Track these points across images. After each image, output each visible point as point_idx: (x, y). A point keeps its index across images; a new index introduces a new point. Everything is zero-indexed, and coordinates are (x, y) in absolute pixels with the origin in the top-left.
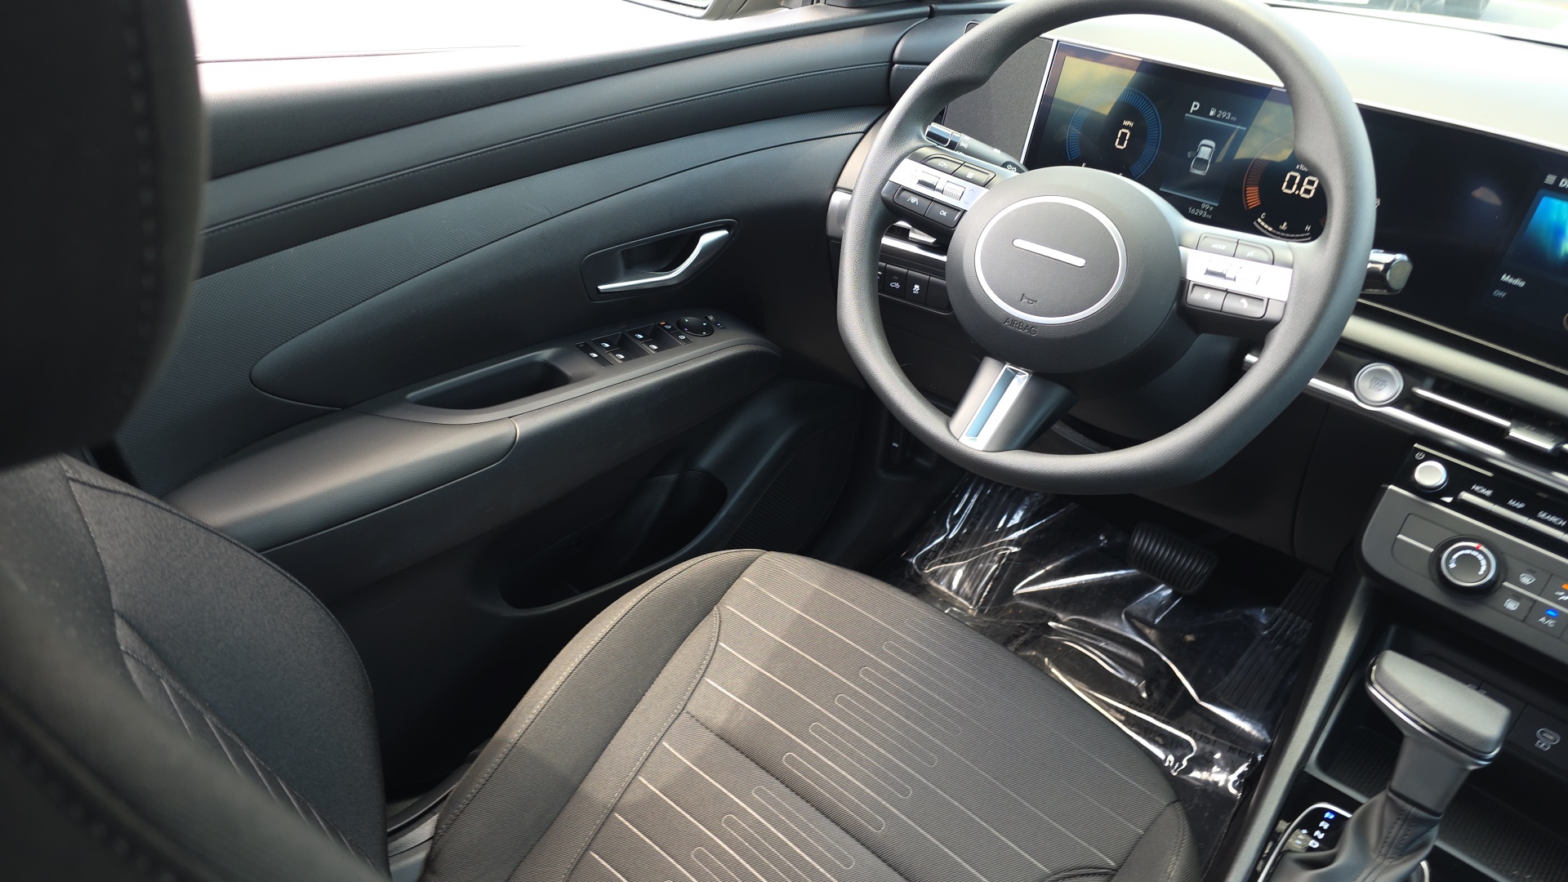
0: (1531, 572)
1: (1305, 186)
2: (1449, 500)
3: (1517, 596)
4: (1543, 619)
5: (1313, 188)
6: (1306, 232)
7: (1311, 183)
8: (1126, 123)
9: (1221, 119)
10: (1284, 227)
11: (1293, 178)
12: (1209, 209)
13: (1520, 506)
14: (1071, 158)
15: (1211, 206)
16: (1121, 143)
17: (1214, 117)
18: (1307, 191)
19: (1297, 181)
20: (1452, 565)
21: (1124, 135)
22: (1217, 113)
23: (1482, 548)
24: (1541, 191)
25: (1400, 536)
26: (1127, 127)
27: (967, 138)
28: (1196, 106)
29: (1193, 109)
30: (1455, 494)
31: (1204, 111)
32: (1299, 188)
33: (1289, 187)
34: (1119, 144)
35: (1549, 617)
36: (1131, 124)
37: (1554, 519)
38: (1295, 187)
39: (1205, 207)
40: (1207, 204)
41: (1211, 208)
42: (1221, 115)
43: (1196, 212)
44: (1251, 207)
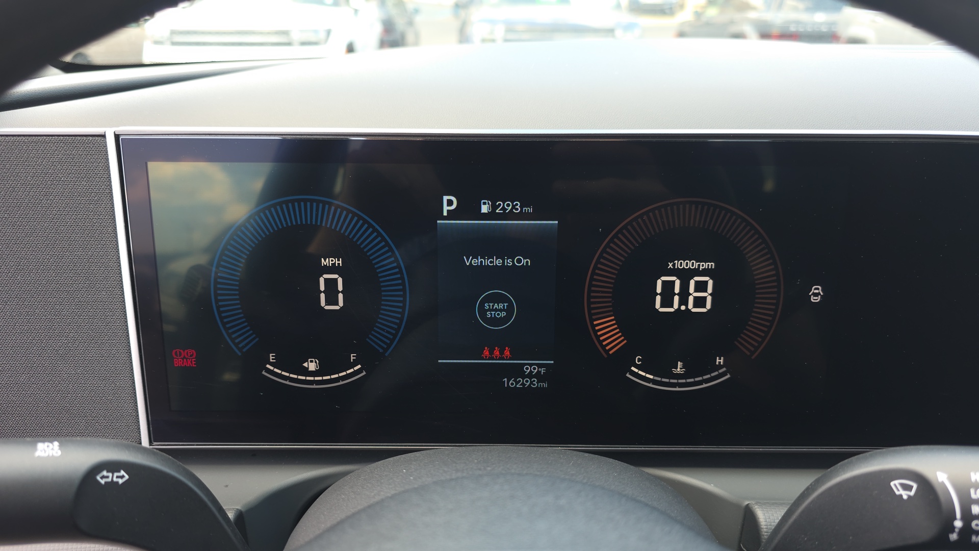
1: (694, 293)
5: (708, 295)
6: (720, 367)
7: (701, 287)
8: (327, 262)
9: (505, 216)
10: (679, 368)
11: (669, 286)
12: (539, 372)
14: (240, 349)
15: (539, 366)
16: (332, 300)
17: (491, 216)
18: (700, 302)
19: (677, 288)
21: (331, 284)
22: (494, 207)
26: (332, 269)
28: (450, 203)
29: (446, 208)
31: (468, 209)
32: (684, 301)
33: (667, 302)
34: (327, 303)
36: (339, 262)
38: (676, 299)
39: (531, 372)
40: (531, 365)
41: (543, 370)
42: (503, 208)
43: (517, 383)
44: (611, 352)
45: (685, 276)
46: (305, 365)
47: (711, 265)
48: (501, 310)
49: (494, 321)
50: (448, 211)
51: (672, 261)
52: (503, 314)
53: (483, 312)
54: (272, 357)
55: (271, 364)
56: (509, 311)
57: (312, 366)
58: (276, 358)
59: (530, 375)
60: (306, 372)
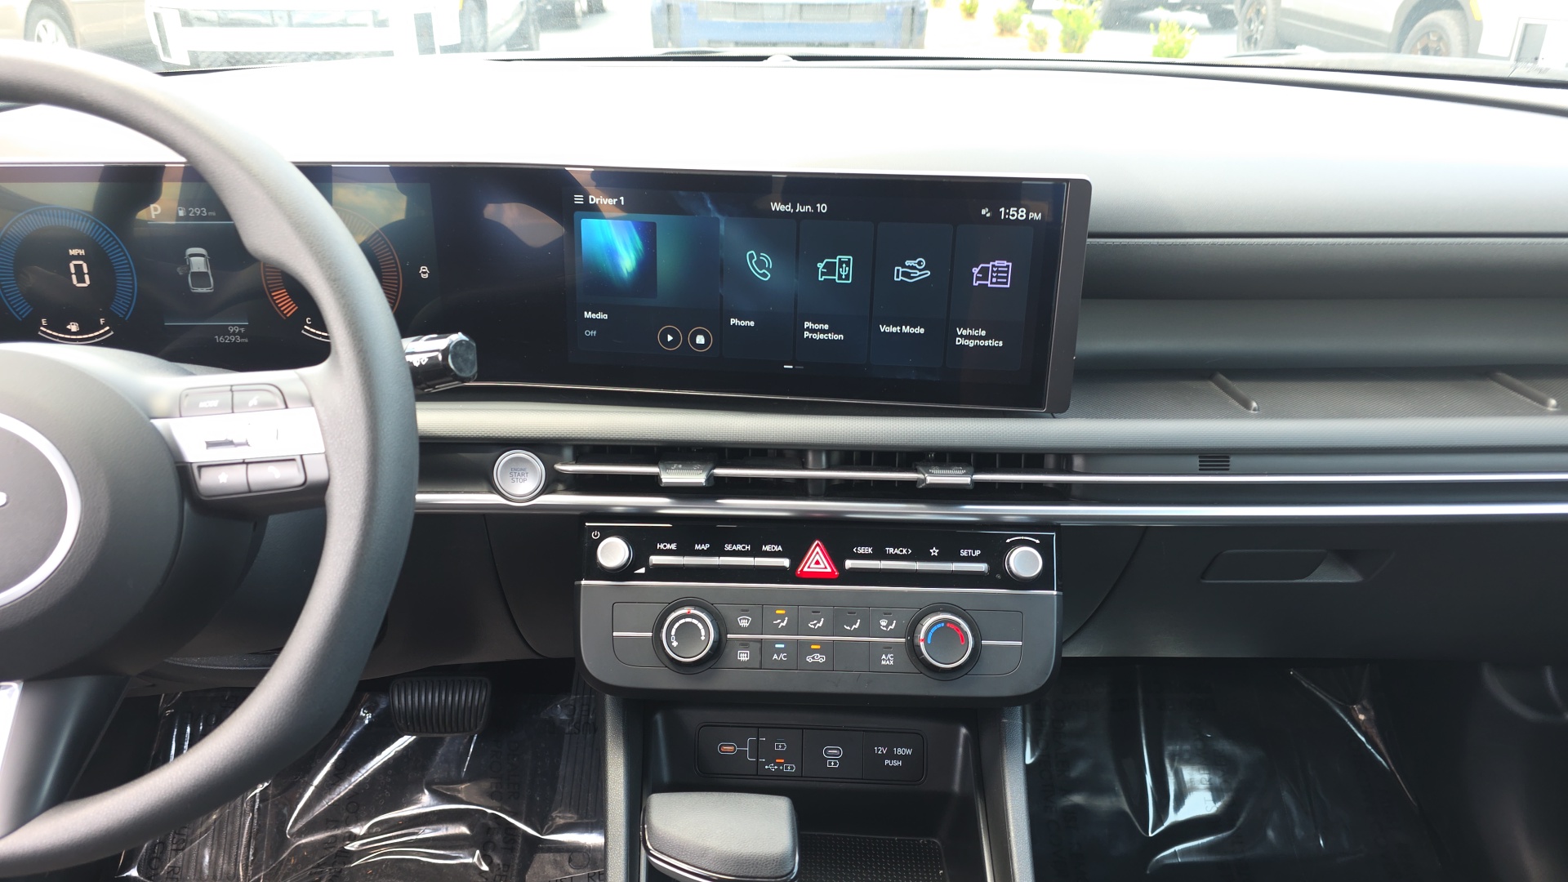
0: (745, 612)
2: (642, 570)
3: (745, 644)
4: (775, 657)
8: (73, 252)
9: (196, 218)
12: (240, 331)
13: (706, 547)
14: (20, 316)
15: (240, 326)
16: (81, 279)
17: (187, 218)
20: (675, 644)
21: (79, 268)
22: (188, 212)
23: (693, 611)
24: (577, 214)
25: (615, 634)
26: (78, 257)
28: (155, 209)
29: (153, 213)
30: (645, 563)
31: (170, 213)
34: (79, 282)
35: (779, 651)
36: (82, 252)
37: (739, 547)
39: (234, 331)
40: (233, 326)
41: (242, 330)
42: (194, 213)
43: (226, 339)
44: (288, 315)
46: (68, 327)
50: (156, 215)
54: (44, 322)
55: (44, 327)
57: (73, 328)
58: (47, 322)
59: (234, 334)
60: (69, 332)
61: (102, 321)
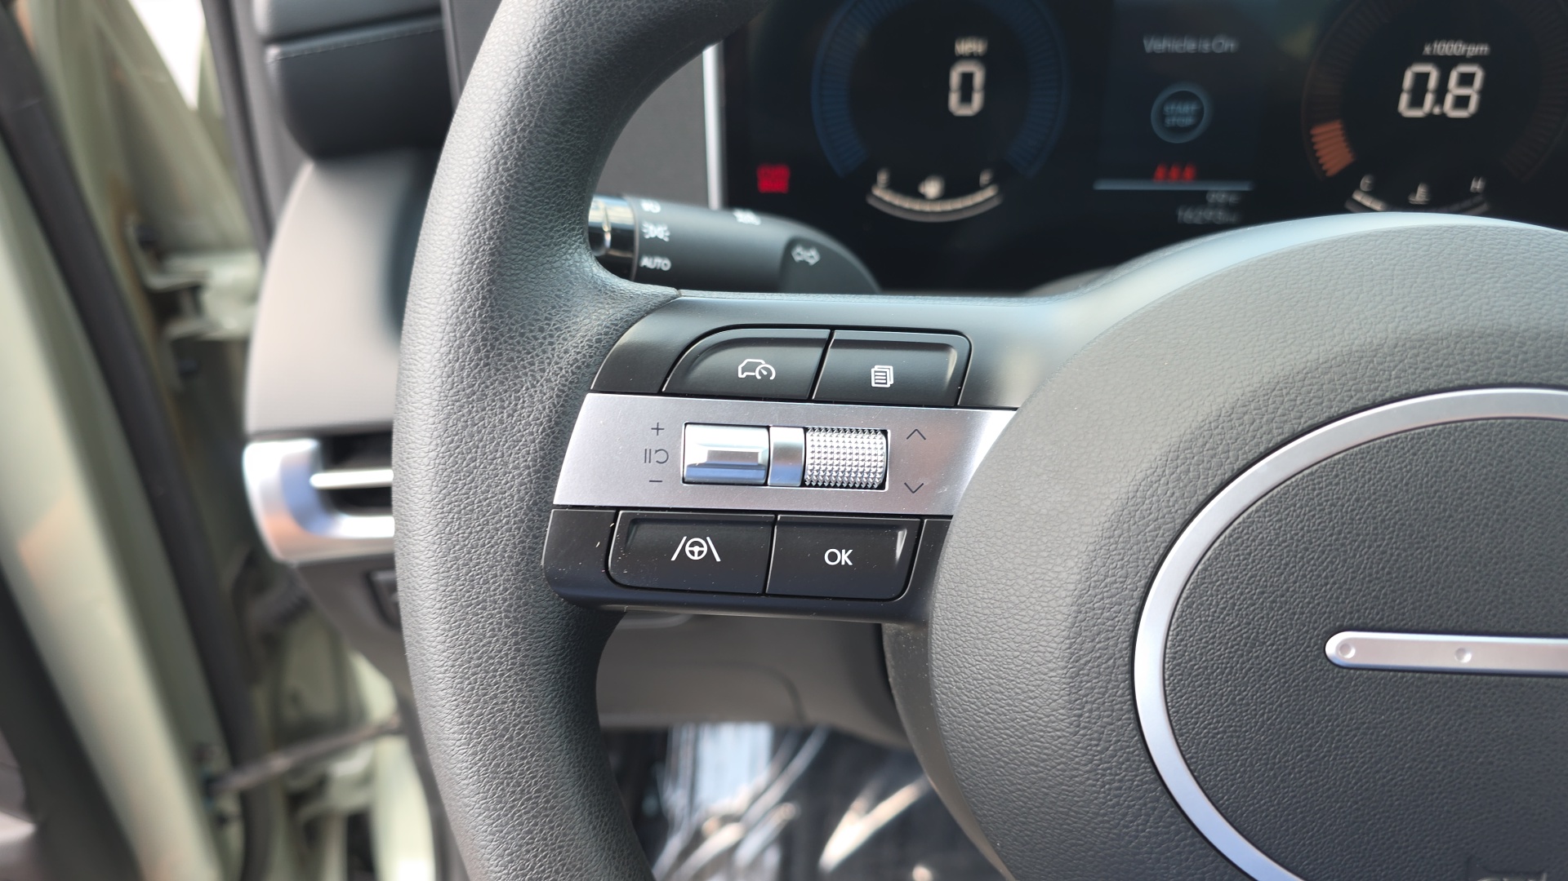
1: (1454, 89)
5: (1473, 93)
6: (1476, 194)
7: (1467, 80)
8: (965, 47)
10: (1417, 195)
11: (1422, 79)
12: (1225, 200)
15: (1227, 191)
18: (1461, 102)
19: (1433, 83)
21: (967, 79)
26: (972, 57)
27: (650, 206)
32: (1440, 99)
33: (1417, 101)
34: (960, 105)
36: (980, 48)
38: (1429, 99)
39: (1214, 199)
40: (1217, 192)
41: (1233, 200)
43: (1195, 216)
44: (1329, 174)
45: (1445, 64)
46: (924, 187)
47: (1483, 49)
48: (1185, 115)
49: (1177, 130)
51: (1431, 41)
52: (1189, 121)
53: (1162, 116)
54: (882, 177)
55: (881, 186)
56: (1199, 114)
57: (932, 188)
58: (888, 179)
59: (1213, 204)
61: (985, 178)
